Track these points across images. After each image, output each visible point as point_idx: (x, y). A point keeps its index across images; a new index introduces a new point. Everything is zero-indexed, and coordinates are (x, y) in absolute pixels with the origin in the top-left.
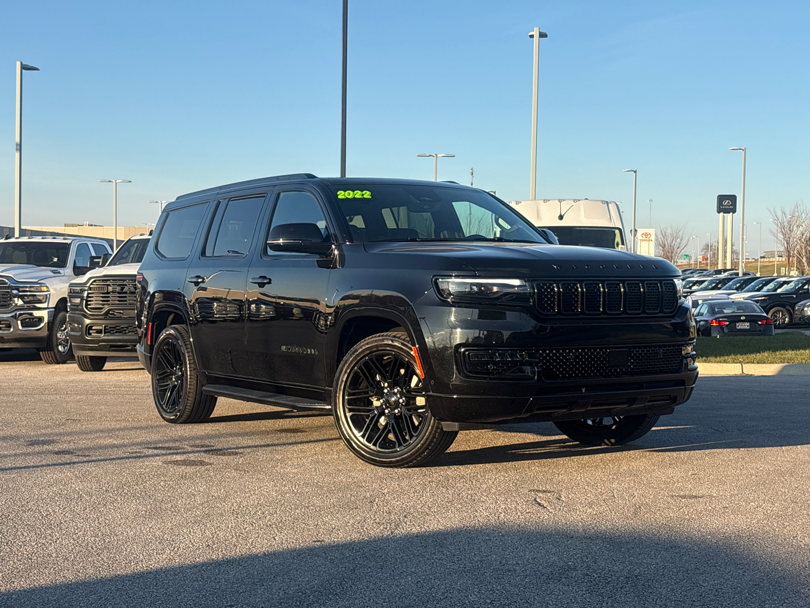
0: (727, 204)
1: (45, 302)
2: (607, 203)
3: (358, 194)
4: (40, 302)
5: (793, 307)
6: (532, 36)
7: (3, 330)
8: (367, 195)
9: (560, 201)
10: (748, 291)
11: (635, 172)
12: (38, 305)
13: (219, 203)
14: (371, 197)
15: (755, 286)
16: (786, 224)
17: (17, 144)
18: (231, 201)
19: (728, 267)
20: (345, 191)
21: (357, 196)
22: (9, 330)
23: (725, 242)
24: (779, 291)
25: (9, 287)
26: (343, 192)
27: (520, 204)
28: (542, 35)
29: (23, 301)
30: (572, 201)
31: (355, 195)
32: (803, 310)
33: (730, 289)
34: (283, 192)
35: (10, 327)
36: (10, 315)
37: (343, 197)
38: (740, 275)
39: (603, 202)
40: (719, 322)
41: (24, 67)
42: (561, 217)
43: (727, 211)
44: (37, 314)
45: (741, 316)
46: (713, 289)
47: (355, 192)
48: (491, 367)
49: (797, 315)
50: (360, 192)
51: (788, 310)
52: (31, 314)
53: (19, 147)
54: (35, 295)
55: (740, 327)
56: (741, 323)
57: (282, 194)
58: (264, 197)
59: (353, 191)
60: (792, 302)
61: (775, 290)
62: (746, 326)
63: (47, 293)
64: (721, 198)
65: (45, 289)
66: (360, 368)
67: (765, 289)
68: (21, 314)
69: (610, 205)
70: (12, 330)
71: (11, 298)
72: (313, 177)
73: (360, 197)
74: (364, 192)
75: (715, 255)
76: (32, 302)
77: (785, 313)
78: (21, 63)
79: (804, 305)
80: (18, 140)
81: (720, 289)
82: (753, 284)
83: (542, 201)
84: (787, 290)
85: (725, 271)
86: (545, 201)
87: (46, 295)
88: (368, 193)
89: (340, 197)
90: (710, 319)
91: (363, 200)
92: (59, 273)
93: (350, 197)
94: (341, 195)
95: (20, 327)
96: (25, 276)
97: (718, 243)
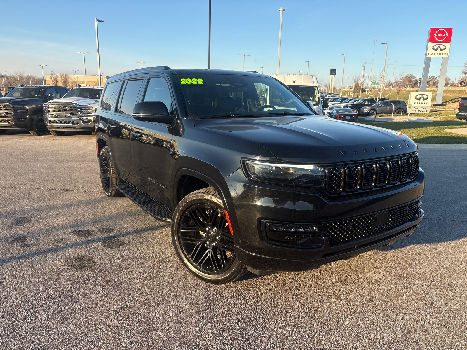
0: (333, 72)
1: (91, 114)
2: (312, 76)
3: (194, 81)
4: (90, 113)
5: (360, 109)
6: (280, 11)
7: (76, 125)
8: (200, 81)
9: (294, 75)
10: (344, 103)
11: (308, 62)
12: (89, 115)
13: (124, 82)
14: (202, 83)
15: (346, 101)
16: (356, 80)
17: (97, 50)
18: (129, 81)
19: (332, 92)
20: (186, 79)
21: (193, 83)
22: (78, 125)
23: (332, 84)
24: (355, 103)
25: (76, 108)
26: (184, 80)
27: (278, 76)
28: (284, 10)
29: (83, 113)
30: (298, 75)
31: (192, 81)
32: (363, 110)
33: (338, 102)
34: (152, 77)
35: (78, 123)
36: (78, 119)
37: (184, 83)
38: (340, 97)
39: (311, 75)
40: (340, 116)
41: (98, 20)
42: (294, 82)
43: (333, 74)
44: (89, 118)
45: (348, 114)
46: (332, 101)
47: (193, 80)
48: (288, 238)
49: (361, 112)
50: (195, 80)
51: (358, 110)
52: (87, 118)
53: (98, 51)
54: (88, 111)
55: (347, 118)
56: (347, 117)
57: (151, 79)
58: (142, 80)
59: (191, 79)
60: (359, 107)
61: (353, 103)
62: (349, 118)
63: (92, 110)
64: (332, 70)
65: (91, 108)
66: (190, 213)
67: (350, 102)
68: (83, 118)
69: (313, 77)
70: (79, 125)
71: (77, 112)
72: (169, 68)
73: (196, 83)
74: (198, 80)
75: (328, 88)
76: (88, 113)
77: (357, 111)
78: (97, 19)
79: (364, 108)
80: (98, 48)
81: (335, 101)
82: (346, 100)
83: (286, 75)
84: (358, 103)
85: (332, 93)
86: (288, 75)
87: (92, 111)
88: (201, 80)
89: (182, 83)
90: (337, 115)
91: (197, 85)
92: (98, 101)
93: (189, 83)
94: (183, 81)
95: (82, 124)
96: (83, 103)
97: (330, 85)
